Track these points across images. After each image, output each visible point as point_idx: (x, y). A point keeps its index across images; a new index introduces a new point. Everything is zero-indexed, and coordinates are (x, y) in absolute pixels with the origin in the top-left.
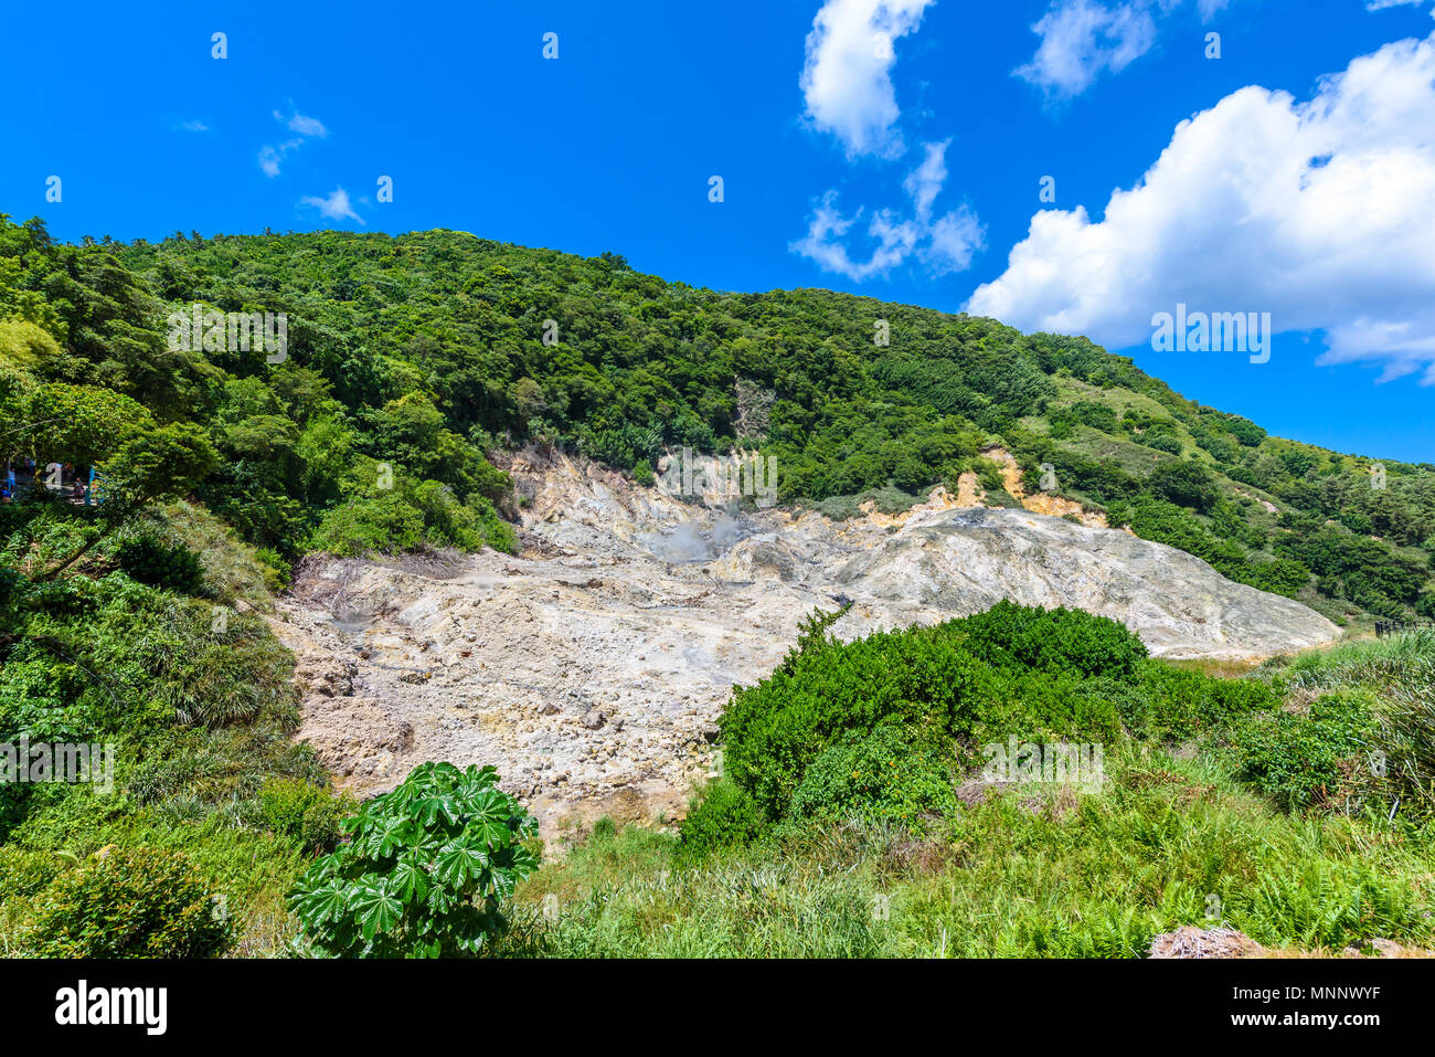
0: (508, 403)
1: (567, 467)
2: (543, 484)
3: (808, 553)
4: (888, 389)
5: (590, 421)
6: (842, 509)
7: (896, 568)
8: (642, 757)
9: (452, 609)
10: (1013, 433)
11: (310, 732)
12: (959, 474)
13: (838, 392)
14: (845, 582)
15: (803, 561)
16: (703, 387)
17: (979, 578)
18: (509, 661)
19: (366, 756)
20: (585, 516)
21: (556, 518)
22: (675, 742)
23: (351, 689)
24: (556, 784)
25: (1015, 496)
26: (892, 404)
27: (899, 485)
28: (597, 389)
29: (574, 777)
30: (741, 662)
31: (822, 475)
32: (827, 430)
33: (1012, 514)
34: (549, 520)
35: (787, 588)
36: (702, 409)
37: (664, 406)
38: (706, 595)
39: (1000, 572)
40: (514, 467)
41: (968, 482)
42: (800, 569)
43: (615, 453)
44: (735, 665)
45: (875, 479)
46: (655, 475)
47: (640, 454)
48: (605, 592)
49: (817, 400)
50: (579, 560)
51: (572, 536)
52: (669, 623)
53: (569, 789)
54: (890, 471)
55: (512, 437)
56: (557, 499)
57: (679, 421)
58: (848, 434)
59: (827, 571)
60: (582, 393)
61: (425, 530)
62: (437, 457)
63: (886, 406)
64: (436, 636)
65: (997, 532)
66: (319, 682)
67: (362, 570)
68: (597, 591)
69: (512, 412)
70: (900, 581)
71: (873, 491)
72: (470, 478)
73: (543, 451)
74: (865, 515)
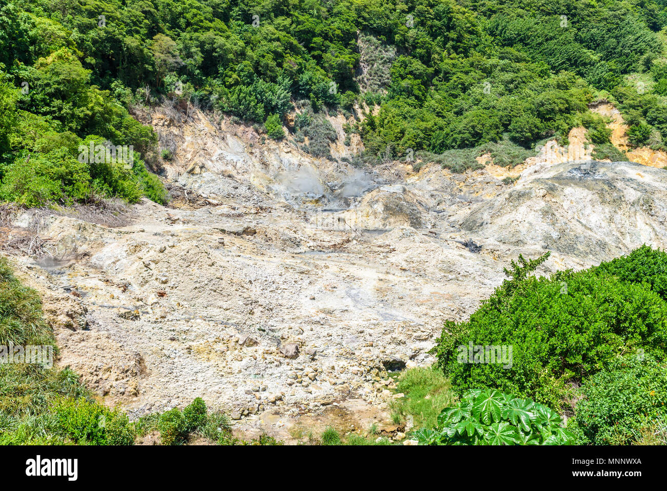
0: (145, 60)
1: (203, 121)
2: (182, 138)
3: (432, 203)
4: (503, 46)
5: (223, 77)
6: (461, 161)
7: (519, 217)
8: (339, 381)
9: (140, 254)
10: (621, 89)
11: (68, 359)
12: (570, 129)
13: (455, 48)
14: (470, 229)
15: (428, 209)
16: (327, 43)
17: (593, 225)
18: (199, 300)
19: (117, 380)
20: (223, 168)
21: (197, 170)
22: (362, 369)
23: (87, 324)
24: (274, 403)
25: (620, 149)
26: (507, 61)
27: (514, 139)
28: (228, 46)
29: (287, 398)
30: (401, 302)
31: (441, 129)
32: (445, 86)
33: (622, 167)
34: (191, 172)
35: (419, 235)
36: (326, 65)
37: (291, 62)
38: (348, 241)
39: (611, 220)
40: (154, 122)
41: (578, 135)
42: (428, 218)
43: (247, 108)
44: (396, 304)
45: (492, 133)
46: (285, 129)
47: (270, 109)
48: (259, 239)
49: (436, 56)
50: (225, 209)
51: (214, 187)
52: (327, 267)
53: (287, 408)
54: (506, 126)
55: (151, 93)
56: (196, 153)
57: (305, 77)
58: (464, 89)
59: (452, 219)
60: (214, 50)
61: (91, 182)
62: (89, 112)
63: (502, 62)
64: (129, 279)
65: (610, 184)
66: (63, 319)
67: (49, 219)
68: (252, 238)
69: (150, 68)
70: (523, 229)
71: (490, 145)
72: (118, 132)
73: (180, 106)
74: (482, 168)
